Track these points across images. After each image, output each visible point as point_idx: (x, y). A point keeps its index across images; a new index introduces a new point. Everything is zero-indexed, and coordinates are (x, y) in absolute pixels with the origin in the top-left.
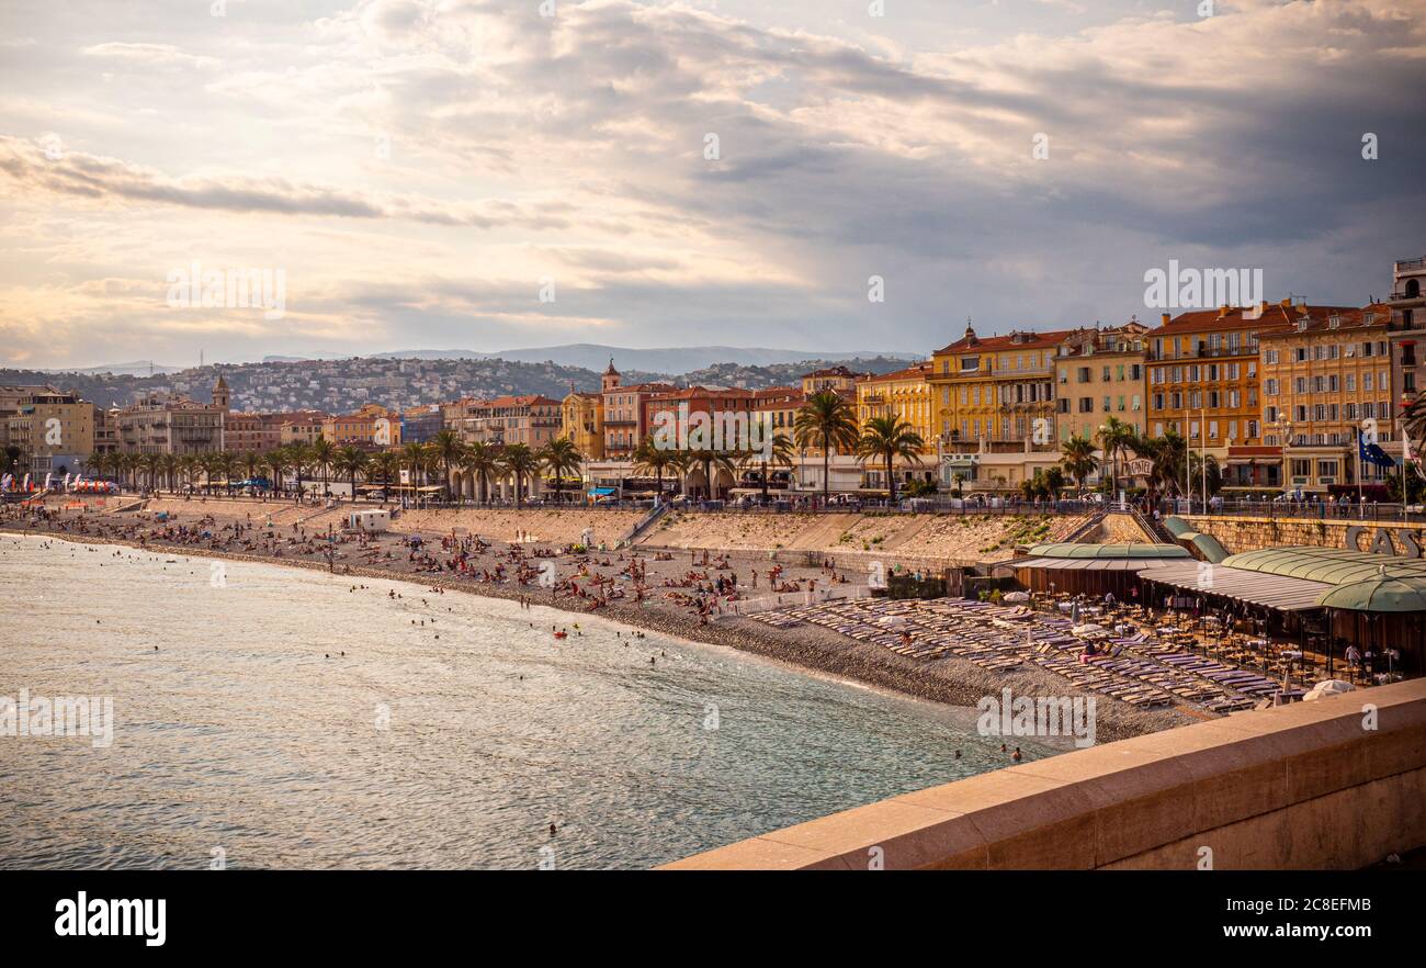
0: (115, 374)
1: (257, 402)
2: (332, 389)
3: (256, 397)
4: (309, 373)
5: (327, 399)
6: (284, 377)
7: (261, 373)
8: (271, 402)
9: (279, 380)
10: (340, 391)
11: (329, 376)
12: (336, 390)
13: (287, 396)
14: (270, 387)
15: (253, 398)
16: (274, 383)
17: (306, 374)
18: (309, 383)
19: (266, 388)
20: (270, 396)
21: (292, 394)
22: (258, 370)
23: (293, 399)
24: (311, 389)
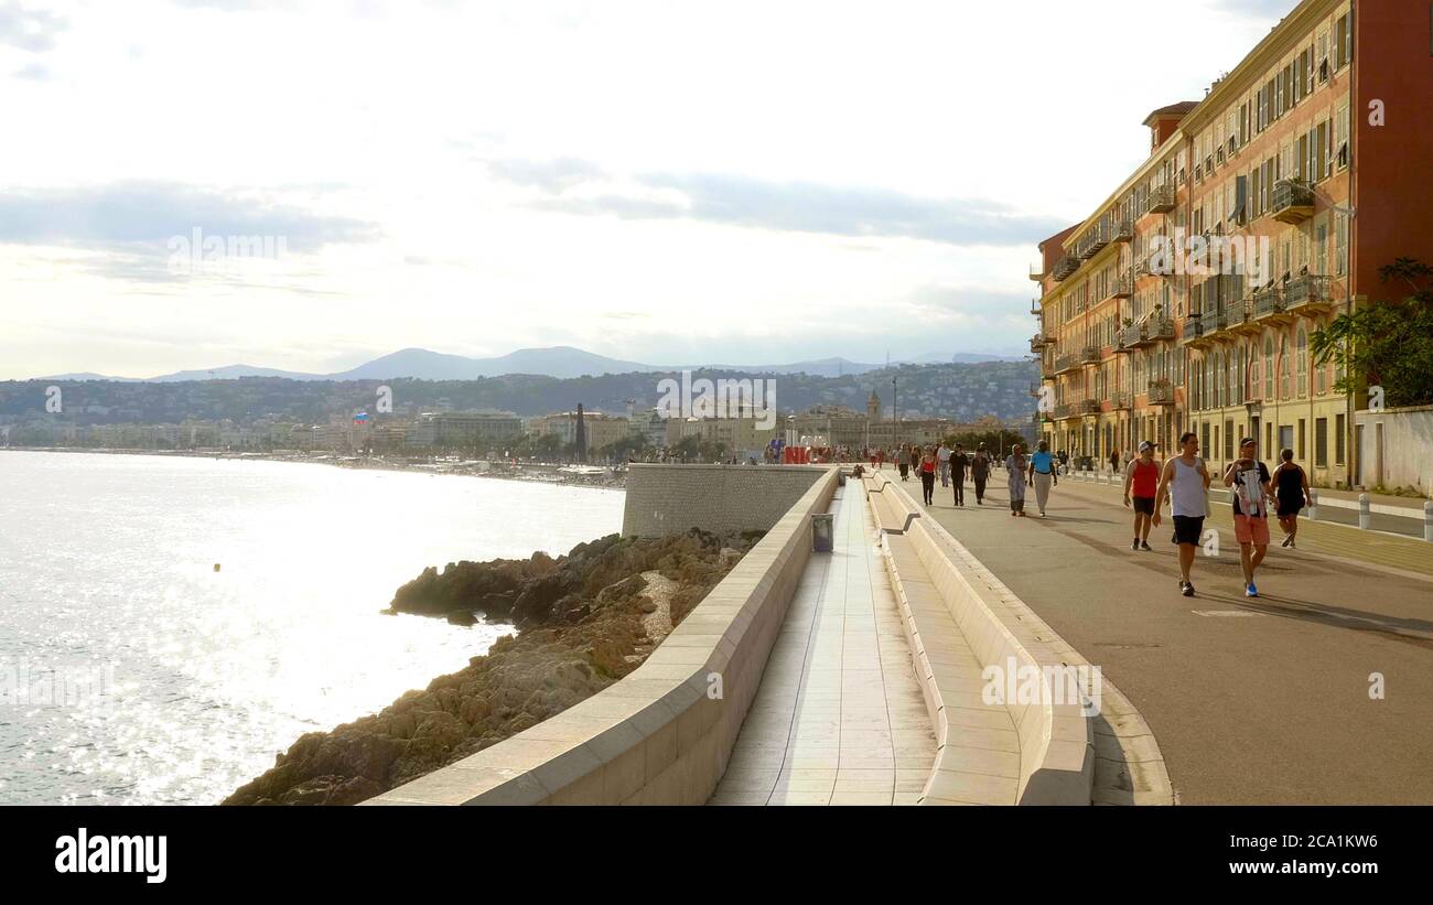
0: (807, 374)
1: (937, 403)
2: (1009, 390)
3: (937, 398)
4: (988, 374)
5: (1005, 401)
6: (964, 378)
7: (943, 374)
8: (950, 403)
9: (958, 382)
10: (1018, 394)
11: (1007, 378)
12: (1013, 391)
13: (965, 398)
14: (949, 389)
15: (932, 399)
16: (954, 384)
17: (985, 376)
18: (987, 384)
19: (945, 388)
20: (949, 397)
21: (970, 395)
22: (940, 371)
23: (971, 400)
24: (989, 390)
